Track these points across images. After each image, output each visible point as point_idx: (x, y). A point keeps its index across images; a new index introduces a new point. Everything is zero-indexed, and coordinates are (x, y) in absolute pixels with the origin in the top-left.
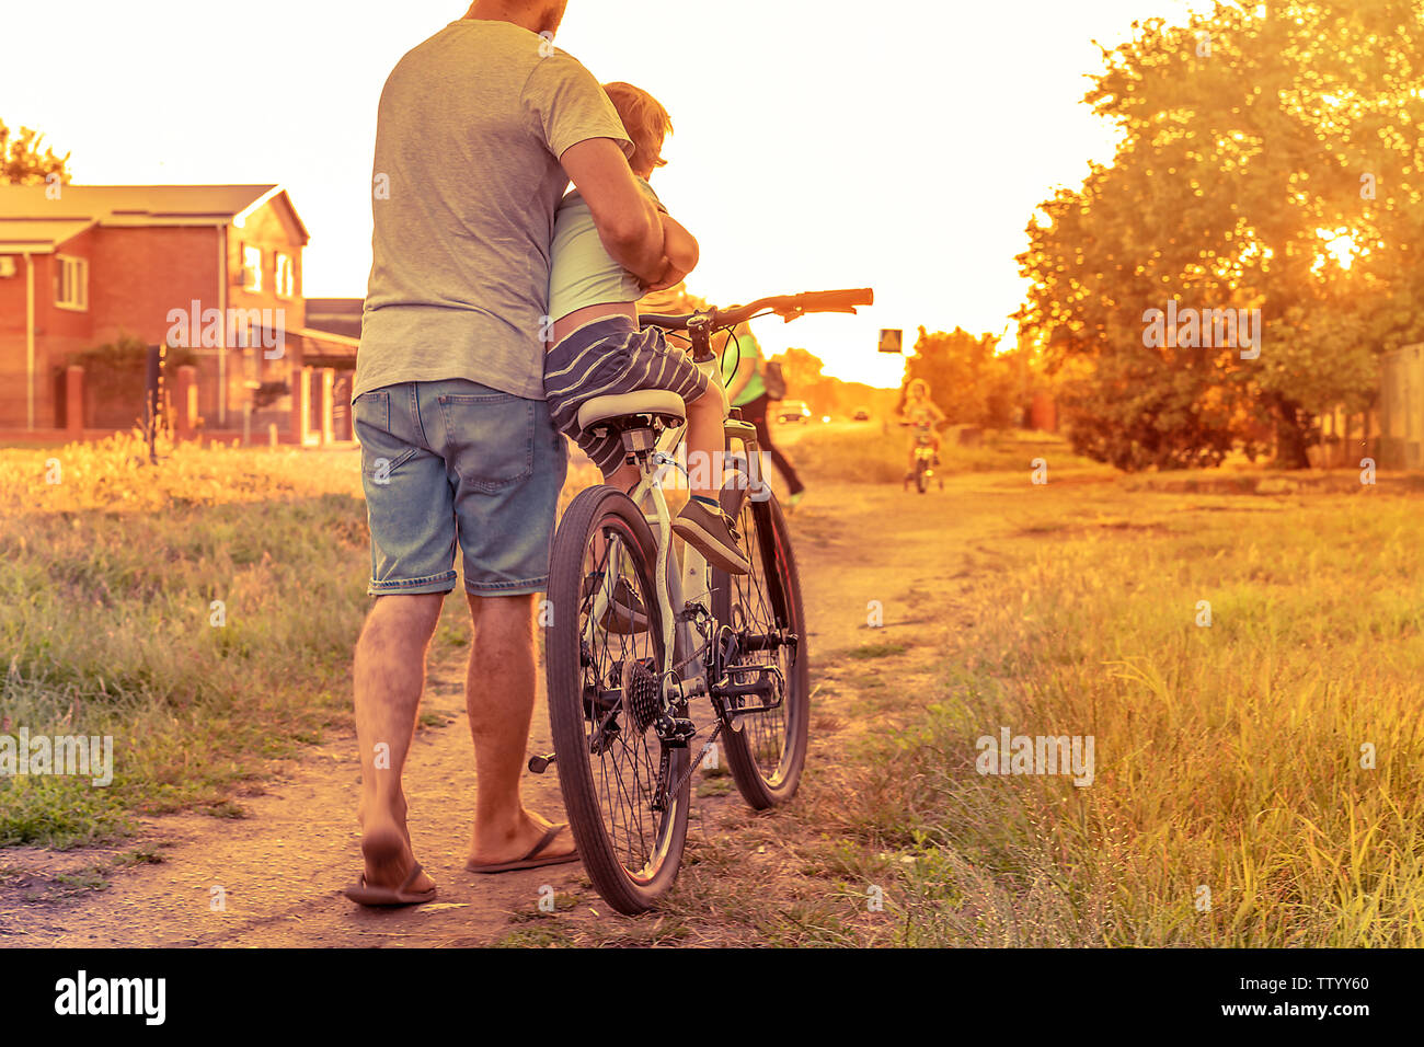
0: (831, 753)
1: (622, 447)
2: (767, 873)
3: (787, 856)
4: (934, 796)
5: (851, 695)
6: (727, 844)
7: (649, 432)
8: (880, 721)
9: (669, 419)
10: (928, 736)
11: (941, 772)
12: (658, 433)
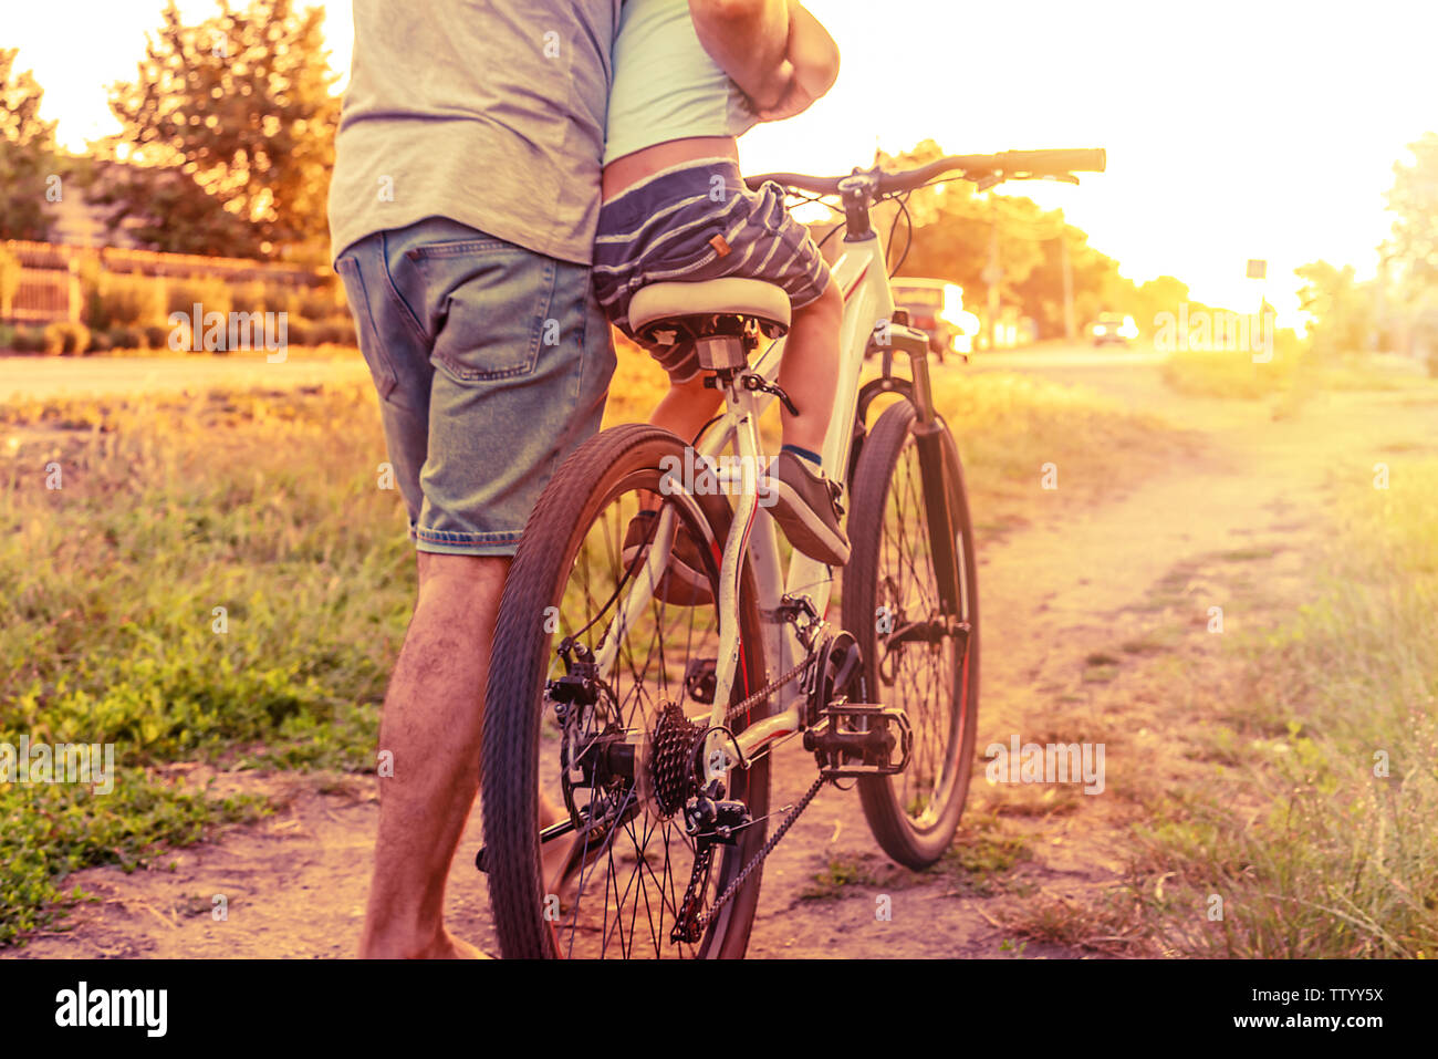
0: (1206, 646)
1: (696, 358)
2: (1150, 755)
3: (1168, 739)
4: (1306, 690)
5: (1223, 594)
6: (1112, 727)
7: (737, 342)
8: (1252, 619)
9: (769, 326)
10: (1298, 635)
11: (1311, 670)
12: (750, 344)
